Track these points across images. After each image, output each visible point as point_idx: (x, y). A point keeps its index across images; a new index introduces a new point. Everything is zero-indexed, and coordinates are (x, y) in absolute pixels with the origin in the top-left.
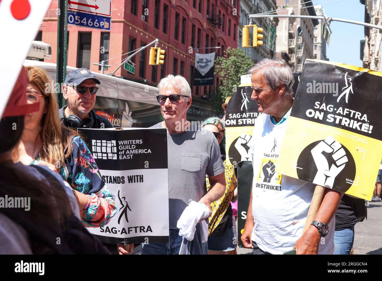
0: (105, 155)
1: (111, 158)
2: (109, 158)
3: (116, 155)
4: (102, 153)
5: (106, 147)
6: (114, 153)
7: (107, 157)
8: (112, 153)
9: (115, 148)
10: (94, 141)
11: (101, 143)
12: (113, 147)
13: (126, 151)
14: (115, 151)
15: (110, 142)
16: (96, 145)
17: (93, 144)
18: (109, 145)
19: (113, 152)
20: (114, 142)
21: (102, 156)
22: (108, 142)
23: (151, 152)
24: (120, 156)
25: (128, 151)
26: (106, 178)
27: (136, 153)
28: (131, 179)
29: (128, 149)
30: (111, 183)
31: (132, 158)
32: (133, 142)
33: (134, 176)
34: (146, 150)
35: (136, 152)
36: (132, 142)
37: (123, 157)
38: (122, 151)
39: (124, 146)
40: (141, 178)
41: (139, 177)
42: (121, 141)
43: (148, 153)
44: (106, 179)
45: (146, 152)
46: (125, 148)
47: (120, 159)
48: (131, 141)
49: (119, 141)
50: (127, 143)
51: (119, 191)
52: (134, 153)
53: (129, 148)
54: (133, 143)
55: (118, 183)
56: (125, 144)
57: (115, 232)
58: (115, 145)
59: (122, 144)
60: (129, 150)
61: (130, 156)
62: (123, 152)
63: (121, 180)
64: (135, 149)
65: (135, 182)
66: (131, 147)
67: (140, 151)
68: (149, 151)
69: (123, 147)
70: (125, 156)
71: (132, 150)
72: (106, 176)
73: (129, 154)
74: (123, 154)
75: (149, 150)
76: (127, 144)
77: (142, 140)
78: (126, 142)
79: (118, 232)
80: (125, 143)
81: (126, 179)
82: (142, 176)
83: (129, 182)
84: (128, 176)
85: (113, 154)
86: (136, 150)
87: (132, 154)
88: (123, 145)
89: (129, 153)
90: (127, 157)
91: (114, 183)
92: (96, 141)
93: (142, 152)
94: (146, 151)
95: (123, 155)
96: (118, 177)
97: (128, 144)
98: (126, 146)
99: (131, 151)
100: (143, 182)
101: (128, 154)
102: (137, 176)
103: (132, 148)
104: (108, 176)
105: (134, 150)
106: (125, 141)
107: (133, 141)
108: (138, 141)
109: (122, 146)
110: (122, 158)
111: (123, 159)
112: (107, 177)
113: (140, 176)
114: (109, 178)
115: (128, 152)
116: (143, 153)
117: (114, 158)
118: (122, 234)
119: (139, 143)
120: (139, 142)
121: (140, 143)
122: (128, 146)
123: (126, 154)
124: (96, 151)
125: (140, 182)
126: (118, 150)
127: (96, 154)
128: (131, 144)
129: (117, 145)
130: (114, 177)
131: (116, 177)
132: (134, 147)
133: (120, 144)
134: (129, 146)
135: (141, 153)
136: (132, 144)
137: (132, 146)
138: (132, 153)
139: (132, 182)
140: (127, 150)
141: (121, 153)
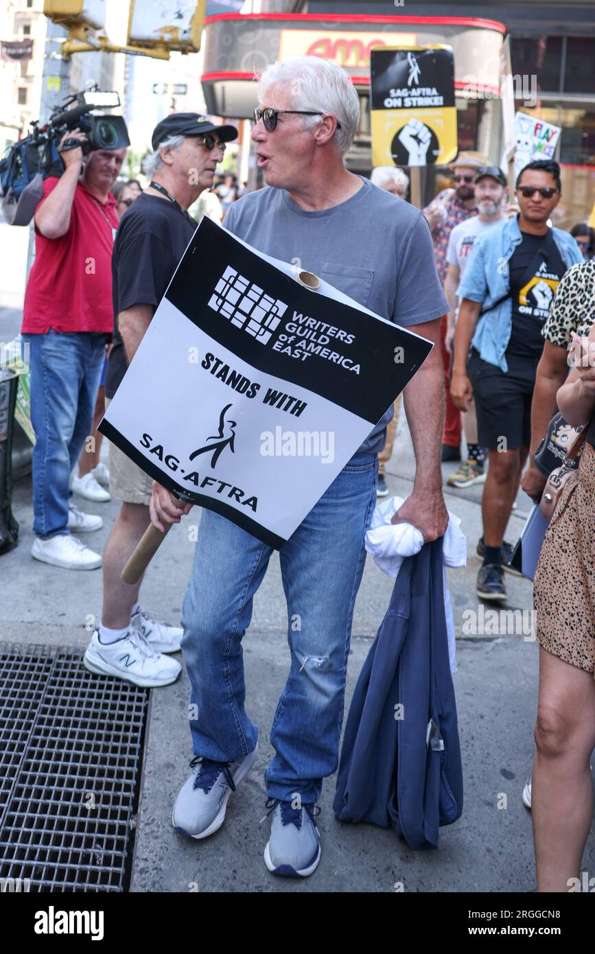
1: (253, 334)
2: (247, 330)
4: (237, 309)
5: (256, 304)
6: (267, 329)
7: (246, 324)
8: (262, 324)
10: (230, 272)
11: (249, 288)
12: (271, 316)
13: (299, 339)
14: (273, 327)
15: (273, 301)
16: (231, 282)
17: (226, 276)
18: (266, 305)
19: (266, 324)
20: (282, 307)
21: (233, 316)
23: (358, 373)
24: (277, 342)
25: (304, 341)
26: (215, 361)
27: (321, 355)
28: (271, 397)
29: (307, 337)
30: (221, 378)
31: (303, 359)
32: (330, 330)
33: (286, 396)
34: (351, 362)
35: (323, 352)
36: (327, 329)
37: (283, 348)
38: (289, 335)
39: (300, 328)
40: (299, 408)
41: (294, 403)
42: (301, 316)
43: (351, 369)
44: (213, 364)
45: (347, 367)
46: (301, 332)
47: (274, 348)
48: (325, 325)
49: (295, 313)
50: (314, 326)
51: (230, 405)
52: (317, 353)
53: (312, 339)
54: (328, 333)
55: (238, 390)
56: (306, 325)
57: (173, 466)
58: (280, 314)
59: (301, 322)
60: (308, 342)
61: (302, 355)
62: (292, 339)
63: (249, 389)
64: (324, 346)
65: (279, 406)
66: (317, 337)
67: (334, 356)
68: (357, 369)
69: (297, 328)
70: (289, 348)
71: (316, 345)
72: (217, 359)
73: (303, 350)
74: (289, 342)
75: (358, 366)
76: (311, 327)
77: (354, 337)
78: (311, 322)
79: (178, 470)
80: (308, 322)
81: (261, 394)
82: (305, 405)
83: (265, 401)
84: (270, 390)
85: (263, 330)
86: (325, 349)
87: (309, 352)
88: (299, 325)
89: (304, 348)
90: (293, 352)
91: (228, 383)
92: (238, 276)
93: (337, 360)
94: (347, 363)
95: (286, 345)
96: (244, 379)
97: (316, 328)
98: (307, 330)
99: (312, 345)
100: (298, 415)
101: (300, 348)
102: (292, 399)
103: (319, 341)
104: (222, 363)
105: (319, 348)
106: (310, 319)
107: (332, 328)
108: (341, 335)
109: (296, 326)
110: (281, 349)
111: (282, 351)
112: (219, 362)
113: (300, 402)
114: (221, 367)
115: (303, 344)
116: (338, 363)
117: (258, 338)
118: (186, 478)
119: (342, 339)
120: (345, 338)
121: (346, 341)
122: (311, 331)
123: (297, 345)
124: (223, 295)
125: (292, 412)
126: (281, 329)
127: (220, 301)
128: (322, 331)
129: (287, 318)
130: (234, 372)
131: (240, 376)
132: (324, 340)
133: (294, 319)
134: (315, 333)
135: (334, 361)
136: (325, 333)
137: (322, 336)
138: (312, 351)
139: (272, 404)
140: (303, 338)
141: (283, 338)
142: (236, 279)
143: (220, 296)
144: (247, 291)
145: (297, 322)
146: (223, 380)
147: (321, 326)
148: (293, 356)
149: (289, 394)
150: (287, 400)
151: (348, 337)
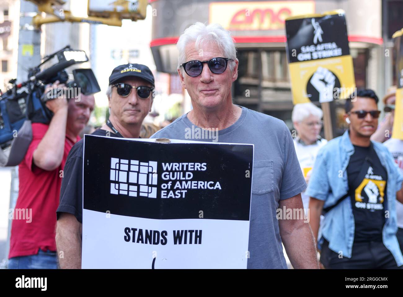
0: (135, 188)
1: (146, 195)
2: (141, 194)
3: (155, 190)
4: (129, 184)
5: (138, 172)
6: (152, 186)
7: (138, 192)
8: (148, 184)
9: (155, 176)
10: (114, 161)
11: (129, 165)
12: (150, 175)
13: (174, 182)
14: (155, 182)
15: (146, 164)
16: (117, 168)
17: (113, 166)
18: (144, 170)
19: (150, 183)
20: (154, 164)
21: (128, 191)
22: (142, 164)
23: (220, 188)
24: (163, 192)
25: (178, 183)
26: (132, 231)
27: (193, 187)
28: (178, 237)
29: (178, 179)
30: (140, 242)
31: (184, 196)
32: (190, 167)
33: (186, 231)
34: (212, 183)
35: (193, 185)
36: (187, 166)
37: (168, 193)
38: (167, 182)
39: (171, 173)
40: (198, 237)
41: (194, 234)
42: (167, 164)
43: (215, 188)
44: (131, 234)
45: (212, 188)
46: (173, 177)
47: (162, 197)
48: (185, 164)
49: (163, 164)
50: (179, 168)
51: (154, 259)
52: (190, 188)
53: (182, 178)
54: (189, 169)
55: (154, 243)
56: (174, 169)
58: (155, 170)
59: (169, 169)
60: (181, 182)
61: (181, 194)
62: (170, 184)
63: (161, 238)
64: (191, 180)
65: (185, 243)
66: (184, 176)
67: (202, 185)
68: (218, 186)
69: (169, 174)
70: (171, 192)
71: (187, 181)
72: (132, 229)
73: (180, 190)
74: (169, 188)
75: (218, 183)
76: (177, 169)
77: (205, 164)
78: (176, 166)
80: (174, 167)
81: (170, 237)
82: (201, 231)
83: (175, 243)
84: (174, 232)
85: (150, 188)
86: (193, 182)
87: (185, 189)
88: (169, 172)
89: (180, 188)
90: (175, 195)
91: (146, 243)
92: (120, 161)
93: (204, 186)
94: (211, 185)
95: (168, 191)
96: (155, 232)
97: (180, 169)
98: (176, 173)
99: (184, 183)
100: (200, 243)
101: (178, 189)
102: (191, 232)
103: (187, 178)
104: (136, 230)
105: (189, 182)
106: (174, 164)
107: (190, 164)
108: (198, 166)
109: (168, 173)
110: (167, 196)
111: (168, 197)
112: (134, 230)
113: (197, 231)
114: (137, 233)
115: (178, 185)
116: (206, 188)
117: (150, 196)
119: (199, 169)
120: (201, 168)
121: (202, 169)
122: (179, 173)
123: (175, 188)
124: (117, 180)
125: (196, 243)
126: (160, 181)
127: (117, 185)
128: (185, 169)
129: (160, 170)
130: (147, 231)
131: (151, 231)
132: (189, 176)
133: (165, 169)
134: (182, 173)
135: (203, 188)
136: (187, 170)
137: (187, 173)
138: (186, 188)
139: (180, 243)
140: (176, 180)
141: (164, 186)
142: (120, 163)
143: (115, 182)
144: (129, 168)
145: (167, 170)
146: (142, 242)
147: (183, 166)
148: (176, 197)
149: (188, 229)
150: (188, 234)
151: (203, 166)
